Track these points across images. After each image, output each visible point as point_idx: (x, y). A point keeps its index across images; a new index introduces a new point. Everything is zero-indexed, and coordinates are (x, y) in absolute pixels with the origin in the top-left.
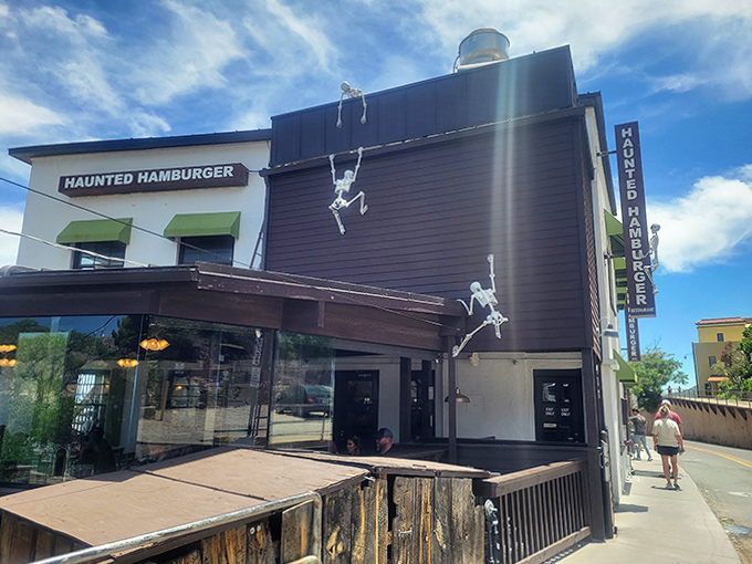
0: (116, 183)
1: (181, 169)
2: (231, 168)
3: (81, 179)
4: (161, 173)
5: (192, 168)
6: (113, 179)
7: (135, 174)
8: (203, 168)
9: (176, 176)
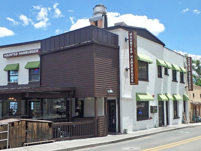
0: (15, 55)
1: (27, 51)
2: (38, 50)
3: (7, 54)
4: (23, 52)
5: (30, 50)
6: (14, 54)
7: (18, 52)
8: (32, 50)
9: (26, 53)
